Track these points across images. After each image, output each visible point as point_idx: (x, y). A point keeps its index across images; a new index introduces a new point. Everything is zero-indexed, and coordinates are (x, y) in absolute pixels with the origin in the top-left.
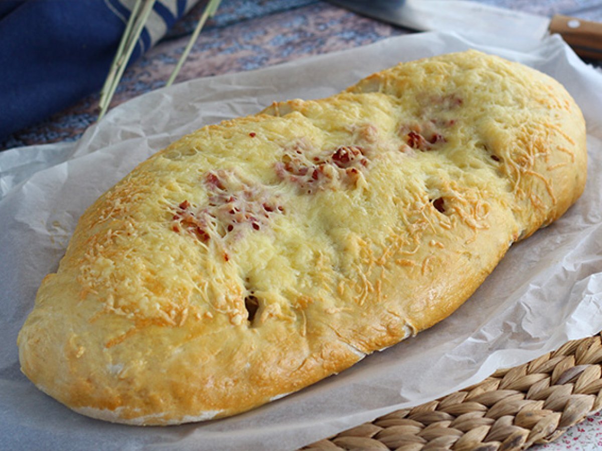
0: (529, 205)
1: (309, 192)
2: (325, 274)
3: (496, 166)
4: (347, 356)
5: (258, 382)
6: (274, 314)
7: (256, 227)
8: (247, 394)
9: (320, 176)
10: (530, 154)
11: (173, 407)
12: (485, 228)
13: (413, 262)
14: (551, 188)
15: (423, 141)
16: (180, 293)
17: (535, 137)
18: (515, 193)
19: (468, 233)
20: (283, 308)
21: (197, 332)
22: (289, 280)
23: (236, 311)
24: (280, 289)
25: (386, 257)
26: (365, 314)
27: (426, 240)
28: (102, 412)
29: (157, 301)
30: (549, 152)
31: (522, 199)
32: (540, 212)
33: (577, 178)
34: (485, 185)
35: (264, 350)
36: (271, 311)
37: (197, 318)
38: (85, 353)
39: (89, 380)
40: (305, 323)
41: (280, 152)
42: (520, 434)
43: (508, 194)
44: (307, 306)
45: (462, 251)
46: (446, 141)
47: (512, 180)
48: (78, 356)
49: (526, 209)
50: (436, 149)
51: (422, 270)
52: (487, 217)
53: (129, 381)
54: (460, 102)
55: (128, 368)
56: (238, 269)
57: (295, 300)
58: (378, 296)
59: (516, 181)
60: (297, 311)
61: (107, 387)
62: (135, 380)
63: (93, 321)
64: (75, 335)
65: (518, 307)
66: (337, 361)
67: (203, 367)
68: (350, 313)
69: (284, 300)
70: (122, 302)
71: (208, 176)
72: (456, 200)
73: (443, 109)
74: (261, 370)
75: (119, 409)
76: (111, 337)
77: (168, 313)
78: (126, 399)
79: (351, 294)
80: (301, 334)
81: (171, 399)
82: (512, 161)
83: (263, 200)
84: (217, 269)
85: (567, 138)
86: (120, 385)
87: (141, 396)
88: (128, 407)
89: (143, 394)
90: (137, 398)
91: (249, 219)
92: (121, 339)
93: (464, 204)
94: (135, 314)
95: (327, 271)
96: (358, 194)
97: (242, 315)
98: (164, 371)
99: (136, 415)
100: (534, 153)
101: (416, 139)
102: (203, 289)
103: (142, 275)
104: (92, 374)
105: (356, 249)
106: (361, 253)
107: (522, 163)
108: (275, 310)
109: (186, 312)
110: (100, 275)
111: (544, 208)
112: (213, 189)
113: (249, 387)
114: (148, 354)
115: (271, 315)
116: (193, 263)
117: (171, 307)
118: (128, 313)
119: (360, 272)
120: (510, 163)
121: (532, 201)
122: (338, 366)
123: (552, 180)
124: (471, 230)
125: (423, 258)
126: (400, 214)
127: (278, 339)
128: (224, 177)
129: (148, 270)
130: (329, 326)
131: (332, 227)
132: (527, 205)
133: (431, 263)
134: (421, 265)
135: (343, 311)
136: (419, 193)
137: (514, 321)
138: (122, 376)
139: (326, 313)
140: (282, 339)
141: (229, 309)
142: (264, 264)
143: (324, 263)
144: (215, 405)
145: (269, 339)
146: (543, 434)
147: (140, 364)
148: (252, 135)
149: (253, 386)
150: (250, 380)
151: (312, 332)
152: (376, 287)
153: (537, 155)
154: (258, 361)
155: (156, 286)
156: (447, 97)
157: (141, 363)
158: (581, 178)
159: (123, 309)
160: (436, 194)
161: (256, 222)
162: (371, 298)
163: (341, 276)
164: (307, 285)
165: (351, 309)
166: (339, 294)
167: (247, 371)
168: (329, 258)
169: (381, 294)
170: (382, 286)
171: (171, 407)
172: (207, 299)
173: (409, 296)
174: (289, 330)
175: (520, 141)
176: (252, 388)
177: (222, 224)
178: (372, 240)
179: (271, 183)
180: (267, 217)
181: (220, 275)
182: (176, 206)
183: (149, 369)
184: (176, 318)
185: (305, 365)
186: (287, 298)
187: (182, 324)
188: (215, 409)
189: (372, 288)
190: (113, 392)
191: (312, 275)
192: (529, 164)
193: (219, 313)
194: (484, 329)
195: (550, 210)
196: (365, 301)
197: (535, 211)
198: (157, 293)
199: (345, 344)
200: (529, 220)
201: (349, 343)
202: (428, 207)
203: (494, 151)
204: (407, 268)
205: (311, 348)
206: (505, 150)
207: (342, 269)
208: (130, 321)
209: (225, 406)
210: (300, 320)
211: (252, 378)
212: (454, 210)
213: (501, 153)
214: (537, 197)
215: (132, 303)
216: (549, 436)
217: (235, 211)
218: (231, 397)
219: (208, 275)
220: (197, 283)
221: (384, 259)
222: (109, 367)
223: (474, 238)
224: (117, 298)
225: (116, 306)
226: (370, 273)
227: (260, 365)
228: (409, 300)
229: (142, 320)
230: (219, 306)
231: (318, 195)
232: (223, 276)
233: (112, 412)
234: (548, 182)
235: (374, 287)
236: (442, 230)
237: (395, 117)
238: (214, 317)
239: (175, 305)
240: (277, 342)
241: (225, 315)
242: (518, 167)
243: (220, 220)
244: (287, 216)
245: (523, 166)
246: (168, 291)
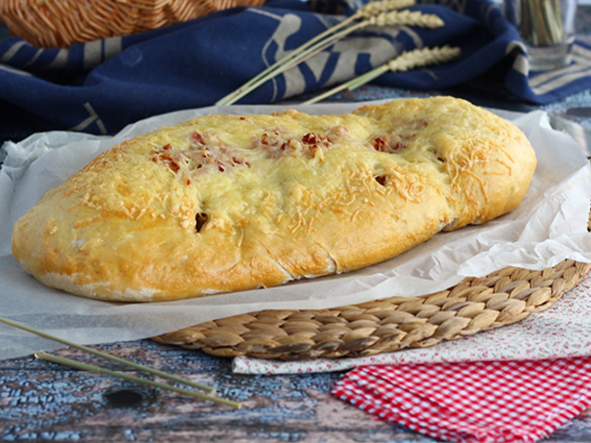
0: (463, 199)
1: (274, 157)
2: (268, 208)
3: (439, 164)
4: (273, 271)
5: (192, 273)
6: (217, 226)
7: (221, 170)
8: (182, 281)
9: (286, 147)
10: (470, 158)
11: (117, 279)
12: (415, 202)
13: (345, 211)
14: (486, 189)
15: (387, 147)
16: (143, 198)
17: (479, 148)
18: (452, 186)
19: (399, 202)
20: (227, 225)
21: (150, 226)
22: (238, 208)
23: (185, 217)
24: (227, 211)
25: (323, 204)
26: (294, 240)
27: (361, 199)
28: (62, 277)
29: (123, 200)
30: (487, 161)
31: (457, 192)
32: (473, 206)
33: (512, 189)
34: (425, 174)
35: (202, 249)
36: (215, 224)
37: (151, 216)
38: (57, 232)
39: (56, 251)
40: (242, 237)
41: (261, 131)
42: (398, 333)
43: (445, 185)
44: (246, 225)
45: (391, 213)
46: (405, 147)
47: (451, 176)
48: (51, 233)
49: (459, 201)
50: (396, 153)
51: (352, 218)
52: (420, 195)
53: (86, 253)
54: (426, 124)
55: (87, 243)
56: (197, 193)
57: (238, 221)
58: (308, 228)
59: (454, 177)
60: (238, 229)
61: (68, 256)
62: (91, 252)
63: (69, 210)
64: (53, 219)
65: (429, 260)
66: (264, 273)
67: (148, 251)
68: (281, 237)
69: (228, 219)
70: (95, 198)
71: (194, 134)
72: (395, 177)
73: (411, 129)
74: (196, 264)
75: (74, 275)
76: (80, 221)
77: (130, 210)
78: (81, 267)
79: (285, 224)
80: (237, 245)
81: (117, 271)
82: (453, 162)
83: (234, 154)
84: (178, 189)
85: (509, 156)
86: (79, 256)
87: (94, 266)
88: (82, 274)
89: (95, 264)
90: (90, 267)
91: (216, 163)
92: (87, 223)
93: (401, 181)
94: (103, 207)
95: (270, 206)
96: (314, 162)
97: (190, 223)
98: (115, 249)
99: (88, 282)
100: (474, 158)
101: (381, 144)
102: (163, 199)
103: (116, 182)
104: (59, 246)
105: (300, 195)
106: (303, 199)
107: (462, 164)
108: (219, 223)
109: (144, 211)
110: (85, 181)
111: (476, 204)
112: (195, 143)
113: (184, 275)
114: (106, 235)
115: (214, 227)
116: (160, 182)
117: (132, 206)
118: (97, 206)
119: (298, 211)
120: (451, 163)
121: (466, 195)
122: (264, 277)
123: (487, 182)
124: (402, 199)
125: (354, 209)
126: (344, 179)
127: (216, 244)
128: (207, 136)
129: (122, 180)
130: (261, 243)
131: (285, 180)
132: (461, 198)
133: (360, 214)
134: (351, 214)
135: (276, 234)
136: (364, 168)
137: (423, 269)
138: (81, 249)
139: (261, 233)
140: (220, 244)
141: (180, 215)
142: (220, 193)
143: (270, 201)
144: (153, 284)
145: (208, 242)
146: (419, 337)
147: (97, 242)
148: (242, 119)
149: (188, 275)
150: (186, 270)
151: (246, 245)
152: (308, 223)
153: (477, 161)
154: (195, 256)
155: (125, 190)
156: (417, 120)
157: (98, 240)
158: (517, 189)
159: (95, 203)
160: (380, 173)
161: (222, 166)
162: (302, 229)
163: (282, 211)
164: (251, 213)
165: (283, 234)
166: (275, 222)
167: (184, 262)
168: (275, 198)
169: (311, 228)
170: (314, 222)
171: (116, 278)
172: (164, 205)
173: (335, 234)
174: (228, 240)
175: (464, 149)
176: (186, 276)
177: (194, 163)
178: (315, 192)
179: (247, 148)
180: (233, 165)
181: (180, 192)
182: (161, 147)
183: (104, 246)
184: (135, 213)
185: (235, 268)
186: (232, 218)
187: (138, 218)
188: (153, 288)
189: (305, 223)
190: (72, 260)
191: (257, 207)
192: (468, 166)
193: (172, 217)
194: (396, 271)
195: (483, 207)
196: (296, 231)
197: (468, 204)
198: (123, 194)
199: (273, 261)
200: (462, 210)
201: (276, 260)
202: (369, 179)
203: (441, 154)
204: (338, 214)
205: (243, 256)
206: (449, 153)
207: (284, 207)
208: (98, 212)
209: (162, 288)
210: (238, 236)
211: (188, 268)
212: (391, 183)
213: (446, 155)
214: (471, 194)
215: (102, 199)
216: (425, 339)
217: (207, 156)
218: (168, 281)
219: (169, 191)
220: (160, 194)
221: (321, 206)
222: (73, 242)
223: (404, 206)
224: (92, 195)
225: (89, 201)
226: (306, 212)
227: (195, 259)
228: (335, 237)
229: (108, 212)
230: (173, 212)
231: (281, 159)
232: (183, 194)
233: (69, 277)
234: (483, 183)
235: (307, 222)
236: (377, 194)
237: (370, 131)
238: (167, 219)
239: (136, 205)
240: (214, 246)
241: (176, 219)
242: (458, 167)
243: (193, 160)
244: (251, 168)
245: (462, 166)
246: (133, 195)
